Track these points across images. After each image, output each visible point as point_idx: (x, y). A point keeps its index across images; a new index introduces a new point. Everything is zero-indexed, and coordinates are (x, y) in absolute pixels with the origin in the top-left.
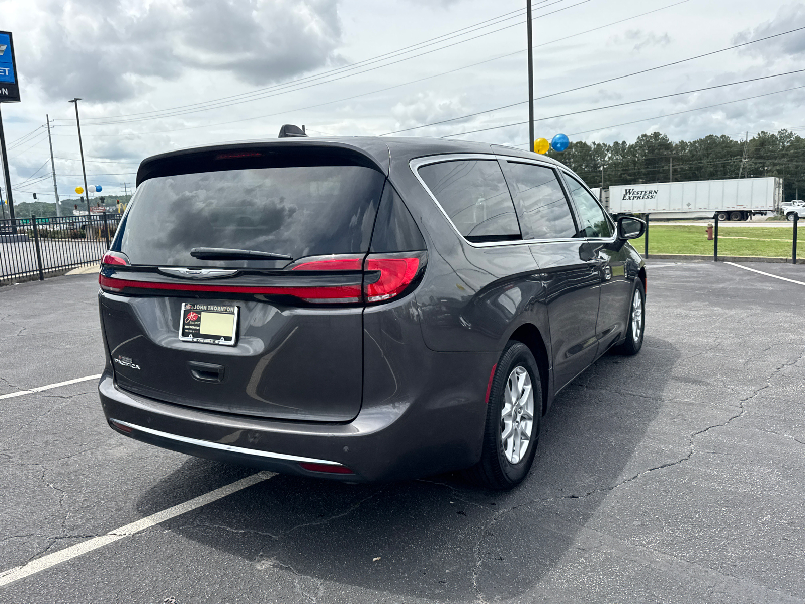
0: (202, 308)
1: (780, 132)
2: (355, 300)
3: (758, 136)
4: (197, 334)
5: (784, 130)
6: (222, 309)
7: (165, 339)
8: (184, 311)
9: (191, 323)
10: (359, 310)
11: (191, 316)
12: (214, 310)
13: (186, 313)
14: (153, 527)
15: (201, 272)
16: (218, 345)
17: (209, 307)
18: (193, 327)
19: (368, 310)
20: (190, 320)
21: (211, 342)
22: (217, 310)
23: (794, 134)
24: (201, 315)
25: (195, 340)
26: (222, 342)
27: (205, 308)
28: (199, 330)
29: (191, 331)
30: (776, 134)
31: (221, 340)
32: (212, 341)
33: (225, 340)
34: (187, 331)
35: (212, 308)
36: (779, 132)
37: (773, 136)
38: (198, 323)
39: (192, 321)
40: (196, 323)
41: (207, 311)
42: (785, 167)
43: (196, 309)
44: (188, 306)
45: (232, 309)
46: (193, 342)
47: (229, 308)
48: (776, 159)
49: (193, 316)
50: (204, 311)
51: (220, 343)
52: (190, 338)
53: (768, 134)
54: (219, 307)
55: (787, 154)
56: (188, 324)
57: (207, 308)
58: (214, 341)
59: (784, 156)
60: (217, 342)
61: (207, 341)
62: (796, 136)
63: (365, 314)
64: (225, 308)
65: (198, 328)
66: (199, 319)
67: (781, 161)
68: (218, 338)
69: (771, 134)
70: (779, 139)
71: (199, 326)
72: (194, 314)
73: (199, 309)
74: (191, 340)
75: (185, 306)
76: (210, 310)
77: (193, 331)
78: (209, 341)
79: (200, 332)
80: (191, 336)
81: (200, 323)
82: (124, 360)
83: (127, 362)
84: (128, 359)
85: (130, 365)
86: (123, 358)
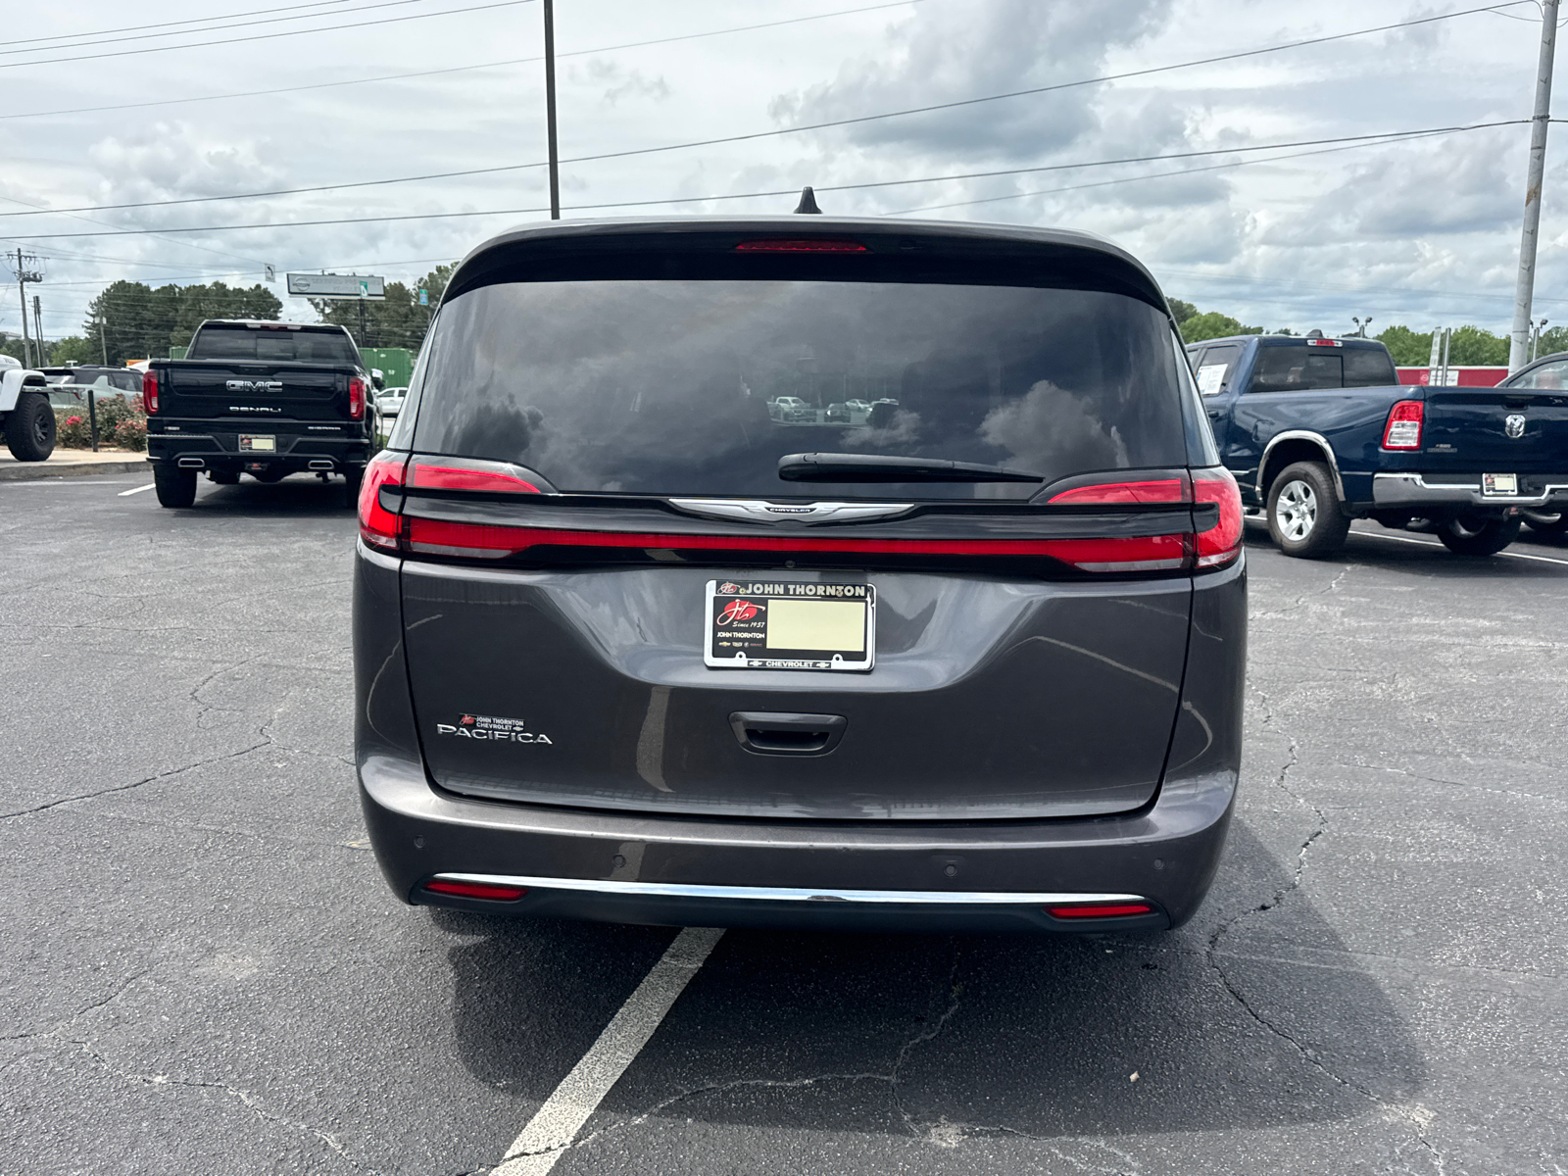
0: (769, 589)
2: (1175, 563)
4: (758, 649)
6: (831, 591)
8: (715, 598)
9: (735, 624)
10: (1182, 585)
11: (736, 610)
12: (806, 594)
13: (722, 603)
14: (591, 1118)
15: (812, 510)
16: (829, 671)
17: (791, 587)
18: (746, 635)
19: (1203, 583)
20: (734, 620)
21: (805, 666)
22: (815, 595)
24: (766, 606)
25: (756, 664)
26: (838, 664)
27: (780, 589)
28: (764, 641)
29: (736, 644)
31: (833, 661)
32: (808, 664)
33: (846, 659)
34: (725, 644)
35: (800, 590)
38: (760, 625)
39: (740, 621)
40: (754, 624)
41: (788, 596)
43: (753, 593)
44: (728, 588)
45: (860, 591)
46: (751, 668)
47: (850, 587)
49: (741, 610)
50: (777, 597)
51: (833, 667)
52: (740, 660)
54: (821, 587)
56: (729, 628)
57: (787, 590)
58: (814, 663)
60: (823, 665)
61: (791, 663)
63: (1198, 591)
64: (838, 588)
65: (761, 636)
66: (763, 616)
68: (827, 655)
71: (764, 630)
72: (747, 605)
73: (763, 593)
74: (746, 665)
75: (718, 586)
76: (795, 594)
77: (746, 644)
78: (801, 664)
79: (770, 645)
80: (741, 656)
81: (766, 625)
82: (486, 726)
83: (497, 730)
84: (506, 722)
85: (510, 736)
86: (484, 721)
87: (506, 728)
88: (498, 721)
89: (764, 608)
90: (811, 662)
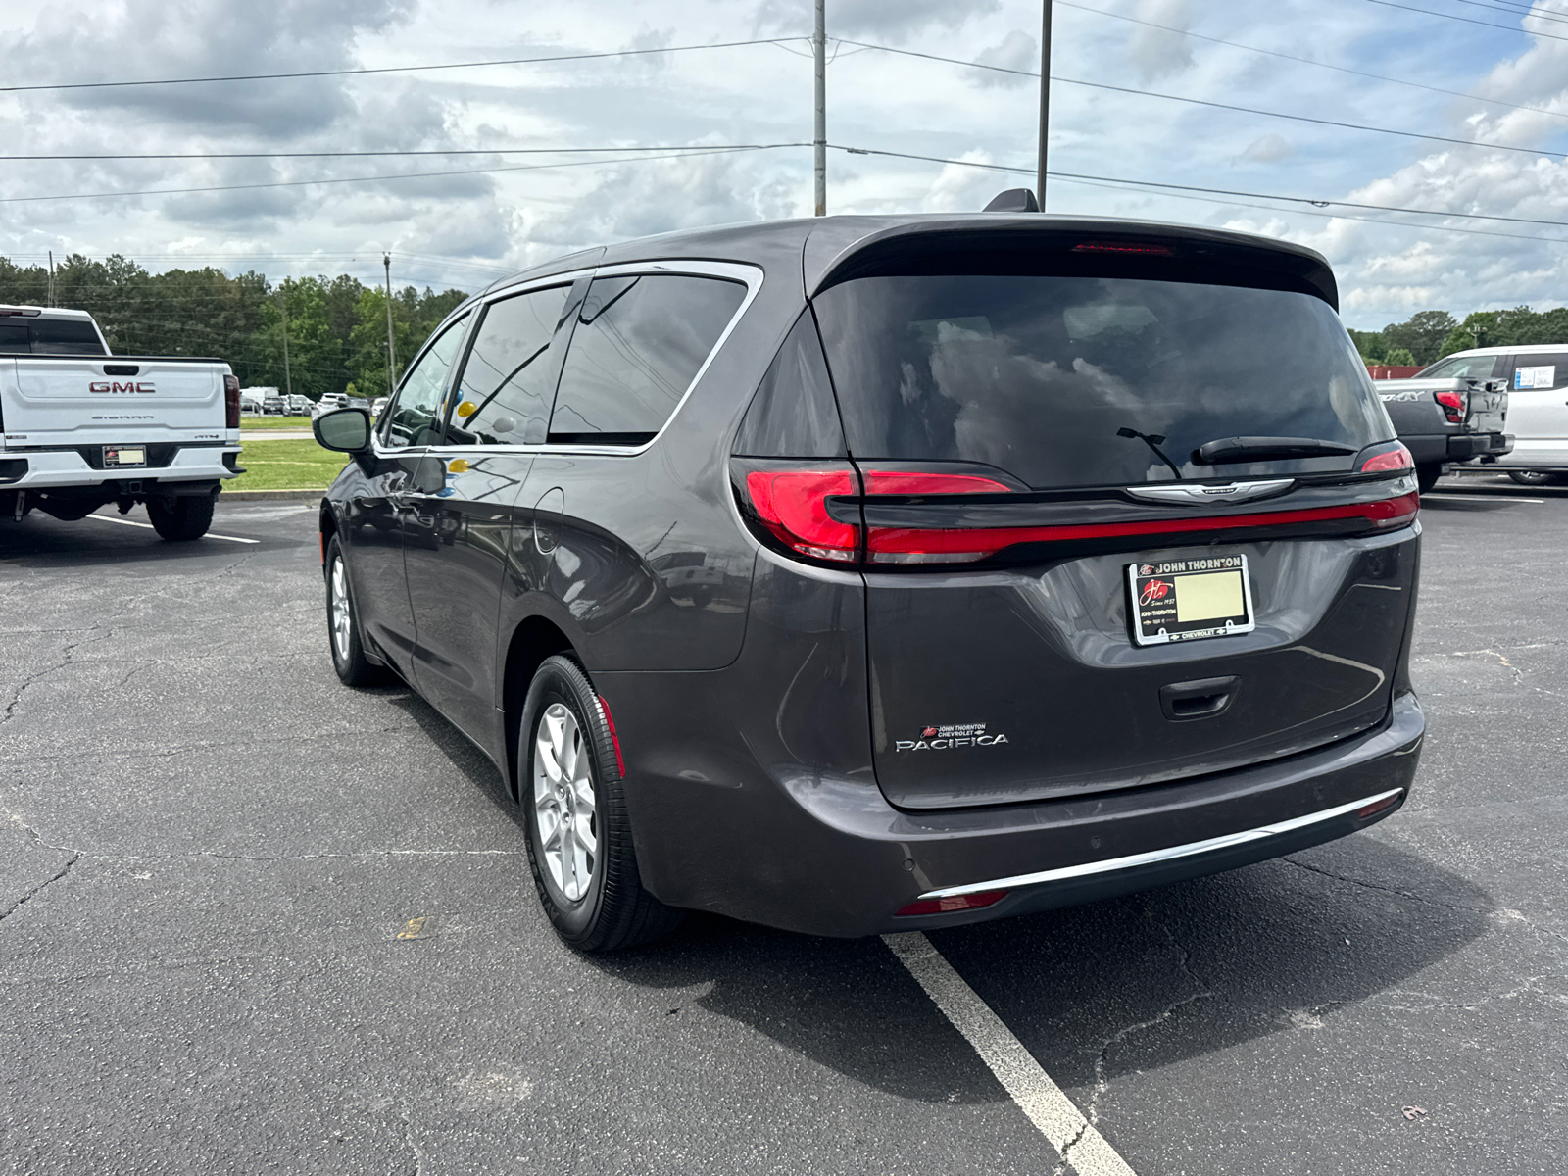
0: (1174, 567)
1: (111, 259)
3: (68, 263)
4: (1173, 625)
5: (118, 256)
6: (1217, 563)
7: (1096, 649)
8: (1138, 580)
9: (1154, 603)
11: (1152, 589)
12: (1201, 569)
13: (1142, 584)
16: (1227, 636)
17: (1190, 563)
18: (1162, 612)
20: (1152, 599)
21: (1209, 634)
22: (1207, 569)
23: (136, 266)
24: (1173, 583)
25: (1175, 637)
26: (1232, 629)
27: (1182, 566)
28: (1176, 615)
29: (1157, 622)
30: (103, 262)
31: (1227, 627)
32: (1210, 632)
33: (1235, 624)
34: (1150, 622)
35: (1196, 565)
36: (109, 260)
37: (98, 265)
38: (1171, 601)
39: (1157, 600)
40: (1167, 601)
41: (1188, 572)
42: (128, 329)
43: (1164, 572)
45: (1236, 561)
46: (1172, 643)
47: (1229, 559)
48: (109, 312)
49: (1156, 589)
50: (1180, 573)
51: (1229, 633)
52: (1163, 636)
53: (87, 260)
54: (1210, 561)
55: (129, 304)
56: (1150, 607)
57: (1187, 566)
58: (1216, 631)
59: (124, 306)
60: (1221, 631)
61: (1198, 634)
62: (141, 269)
64: (1223, 560)
65: (1173, 611)
66: (1171, 593)
67: (119, 316)
68: (1221, 622)
69: (93, 262)
70: (110, 272)
71: (1174, 606)
72: (1159, 585)
73: (1171, 572)
74: (1168, 640)
75: (1138, 570)
76: (1193, 570)
77: (1163, 621)
78: (1205, 633)
79: (1181, 620)
80: (1163, 632)
81: (1175, 601)
82: (948, 735)
83: (958, 737)
84: (968, 727)
85: (970, 742)
86: (946, 730)
87: (968, 734)
88: (961, 728)
89: (1172, 585)
90: (1212, 630)
